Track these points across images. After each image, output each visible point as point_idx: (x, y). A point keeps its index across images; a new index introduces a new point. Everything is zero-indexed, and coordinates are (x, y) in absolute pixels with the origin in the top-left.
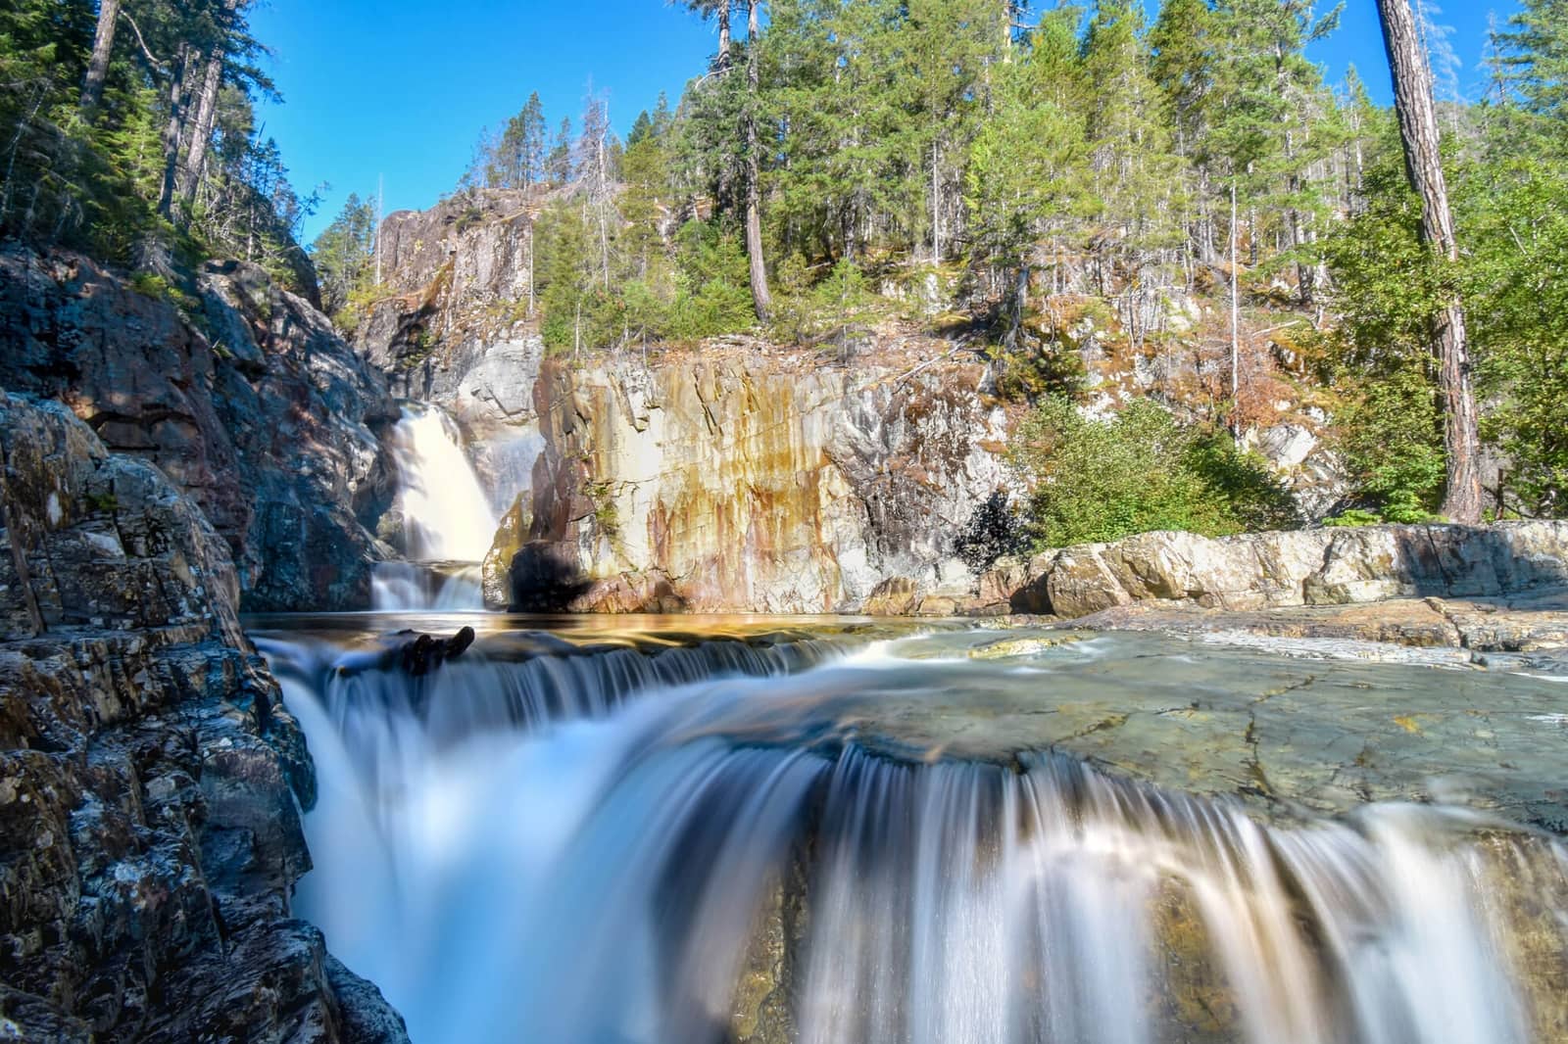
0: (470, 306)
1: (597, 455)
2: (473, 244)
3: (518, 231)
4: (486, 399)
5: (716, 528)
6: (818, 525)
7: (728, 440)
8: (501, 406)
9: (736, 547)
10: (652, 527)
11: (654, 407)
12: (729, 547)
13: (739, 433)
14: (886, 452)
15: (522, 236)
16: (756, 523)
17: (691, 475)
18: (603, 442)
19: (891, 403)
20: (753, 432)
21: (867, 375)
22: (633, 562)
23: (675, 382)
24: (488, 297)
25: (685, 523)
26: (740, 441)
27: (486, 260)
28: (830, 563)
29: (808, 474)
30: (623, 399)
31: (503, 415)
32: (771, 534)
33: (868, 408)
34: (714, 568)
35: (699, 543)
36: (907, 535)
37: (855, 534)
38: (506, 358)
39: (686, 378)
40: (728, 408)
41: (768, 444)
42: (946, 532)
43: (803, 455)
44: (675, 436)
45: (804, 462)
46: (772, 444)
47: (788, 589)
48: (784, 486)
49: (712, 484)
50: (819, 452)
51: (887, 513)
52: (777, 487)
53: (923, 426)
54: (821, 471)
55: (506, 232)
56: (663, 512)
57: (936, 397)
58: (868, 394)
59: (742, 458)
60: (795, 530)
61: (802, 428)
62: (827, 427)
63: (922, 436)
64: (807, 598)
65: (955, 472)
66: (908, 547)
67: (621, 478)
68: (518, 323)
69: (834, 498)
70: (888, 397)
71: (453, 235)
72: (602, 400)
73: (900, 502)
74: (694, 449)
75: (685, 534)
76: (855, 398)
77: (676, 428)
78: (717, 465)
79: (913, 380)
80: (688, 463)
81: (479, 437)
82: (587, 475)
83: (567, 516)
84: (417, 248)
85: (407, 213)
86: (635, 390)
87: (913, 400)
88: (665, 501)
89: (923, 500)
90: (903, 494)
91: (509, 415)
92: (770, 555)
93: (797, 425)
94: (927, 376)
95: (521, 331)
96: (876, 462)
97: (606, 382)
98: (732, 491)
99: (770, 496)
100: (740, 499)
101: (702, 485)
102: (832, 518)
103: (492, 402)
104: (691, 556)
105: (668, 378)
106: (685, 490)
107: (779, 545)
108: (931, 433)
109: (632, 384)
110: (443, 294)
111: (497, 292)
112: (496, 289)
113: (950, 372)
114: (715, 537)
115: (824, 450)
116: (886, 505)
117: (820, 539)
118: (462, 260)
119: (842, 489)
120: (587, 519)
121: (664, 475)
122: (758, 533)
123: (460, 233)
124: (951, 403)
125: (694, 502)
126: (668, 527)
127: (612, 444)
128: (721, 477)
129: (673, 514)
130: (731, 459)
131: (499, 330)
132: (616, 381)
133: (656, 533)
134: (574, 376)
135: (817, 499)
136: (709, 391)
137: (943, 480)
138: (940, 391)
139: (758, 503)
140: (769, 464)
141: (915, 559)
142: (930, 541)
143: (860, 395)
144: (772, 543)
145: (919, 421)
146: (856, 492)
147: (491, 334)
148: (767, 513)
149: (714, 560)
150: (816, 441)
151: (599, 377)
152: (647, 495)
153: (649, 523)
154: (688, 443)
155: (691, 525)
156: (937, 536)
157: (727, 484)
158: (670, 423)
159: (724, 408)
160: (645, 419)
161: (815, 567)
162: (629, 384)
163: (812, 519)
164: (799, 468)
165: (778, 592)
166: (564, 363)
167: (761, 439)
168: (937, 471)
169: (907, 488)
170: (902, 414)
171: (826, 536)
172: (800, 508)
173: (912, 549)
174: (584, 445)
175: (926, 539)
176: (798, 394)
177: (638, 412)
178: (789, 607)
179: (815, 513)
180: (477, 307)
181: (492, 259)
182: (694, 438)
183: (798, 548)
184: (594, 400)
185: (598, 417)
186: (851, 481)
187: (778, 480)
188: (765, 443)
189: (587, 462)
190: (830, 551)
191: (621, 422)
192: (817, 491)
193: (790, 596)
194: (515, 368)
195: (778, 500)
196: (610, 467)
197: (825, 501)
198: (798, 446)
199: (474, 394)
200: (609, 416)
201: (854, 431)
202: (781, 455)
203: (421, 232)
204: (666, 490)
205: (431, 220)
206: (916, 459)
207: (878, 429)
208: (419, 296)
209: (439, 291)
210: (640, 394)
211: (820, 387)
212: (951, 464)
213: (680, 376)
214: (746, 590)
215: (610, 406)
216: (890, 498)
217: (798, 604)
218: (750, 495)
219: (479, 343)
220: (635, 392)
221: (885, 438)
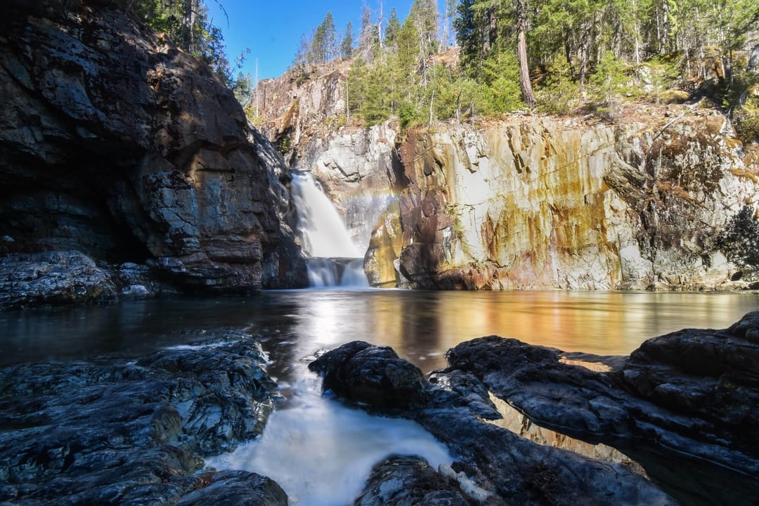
0: (310, 122)
1: (449, 188)
2: (309, 90)
3: (334, 80)
4: (334, 168)
5: (528, 233)
6: (604, 230)
7: (534, 176)
8: (342, 171)
9: (544, 246)
10: (484, 233)
11: (482, 156)
12: (539, 246)
13: (542, 170)
14: (652, 179)
15: (338, 82)
16: (557, 230)
17: (508, 200)
18: (451, 180)
19: (653, 146)
20: (552, 169)
21: (632, 127)
22: (475, 256)
23: (495, 139)
24: (320, 117)
25: (506, 230)
26: (543, 176)
27: (317, 97)
28: (613, 256)
29: (595, 196)
30: (462, 152)
31: (343, 176)
32: (568, 236)
33: (637, 149)
34: (528, 259)
35: (517, 244)
36: (678, 235)
37: (630, 236)
38: (342, 145)
39: (502, 136)
40: (532, 154)
41: (563, 177)
42: (706, 233)
43: (589, 183)
44: (497, 174)
45: (590, 188)
46: (566, 177)
47: (583, 273)
48: (576, 205)
49: (523, 204)
50: (600, 181)
51: (660, 221)
52: (571, 205)
53: (680, 160)
54: (605, 193)
55: (328, 81)
56: (491, 224)
57: (690, 139)
58: (636, 140)
59: (544, 187)
60: (586, 234)
61: (588, 165)
62: (606, 163)
63: (679, 167)
64: (598, 279)
65: (712, 190)
66: (678, 243)
67: (462, 202)
68: (341, 128)
69: (616, 211)
70: (650, 142)
71: (295, 87)
72: (450, 153)
73: (673, 212)
74: (510, 183)
75: (507, 238)
76: (626, 143)
77: (497, 169)
78: (526, 193)
79: (670, 129)
80: (506, 191)
81: (332, 189)
82: (445, 201)
83: (435, 228)
84: (275, 97)
85: (268, 80)
86: (470, 145)
87: (669, 143)
88: (491, 216)
89: (689, 211)
90: (675, 207)
91: (347, 176)
92: (568, 251)
93: (585, 163)
94: (681, 126)
95: (345, 132)
96: (645, 186)
97: (450, 142)
98: (537, 208)
99: (566, 212)
100: (544, 214)
101: (516, 206)
102: (613, 225)
103: (337, 170)
104: (512, 251)
105: (491, 136)
106: (505, 209)
107: (575, 243)
108: (686, 165)
109: (469, 141)
110: (294, 117)
111: (325, 113)
112: (324, 112)
113: (699, 122)
114: (528, 240)
115: (605, 179)
116: (660, 215)
117: (606, 240)
118: (303, 99)
119: (621, 205)
120: (449, 228)
121: (490, 200)
122: (558, 236)
123: (298, 86)
124: (704, 143)
125: (512, 216)
126: (495, 234)
127: (456, 181)
128: (529, 200)
129: (498, 225)
130: (536, 188)
131: (331, 133)
132: (457, 140)
133: (487, 237)
134: (432, 137)
135: (603, 212)
136: (518, 145)
137: (701, 196)
138: (693, 135)
139: (556, 217)
140: (564, 190)
141: (684, 252)
142: (693, 239)
143: (630, 140)
144: (569, 242)
145: (677, 157)
146: (633, 207)
147: (326, 135)
148: (564, 223)
149: (528, 254)
150: (599, 173)
151: (446, 139)
152: (480, 213)
153: (482, 231)
154: (505, 179)
155: (511, 232)
156: (699, 235)
157: (534, 205)
158: (493, 166)
159: (530, 155)
160: (476, 164)
161: (603, 259)
162: (466, 141)
163: (599, 226)
164: (586, 192)
165: (576, 275)
166: (424, 130)
167: (557, 174)
168: (696, 190)
169: (677, 203)
170: (661, 153)
171: (610, 237)
172: (590, 219)
173: (682, 245)
174: (441, 181)
175: (690, 238)
176: (583, 142)
177: (473, 160)
178: (584, 285)
179: (602, 222)
180: (315, 123)
181: (320, 97)
182: (509, 175)
183: (589, 245)
184: (445, 152)
185: (448, 164)
186: (627, 199)
187: (571, 200)
188: (560, 176)
189: (444, 192)
190: (613, 247)
191: (460, 167)
192: (602, 207)
193: (586, 277)
194: (347, 150)
195: (572, 214)
196: (456, 196)
197: (608, 213)
198: (585, 178)
199: (326, 165)
200: (453, 163)
201: (627, 166)
202: (573, 184)
203: (277, 89)
204: (492, 209)
205: (281, 82)
206: (677, 183)
207: (643, 164)
208: (281, 120)
209: (292, 116)
210: (474, 147)
211: (598, 138)
212: (708, 185)
213: (498, 135)
214: (552, 274)
215: (453, 156)
216: (664, 209)
217: (591, 283)
218: (550, 211)
219: (319, 141)
220: (470, 147)
221: (650, 169)
